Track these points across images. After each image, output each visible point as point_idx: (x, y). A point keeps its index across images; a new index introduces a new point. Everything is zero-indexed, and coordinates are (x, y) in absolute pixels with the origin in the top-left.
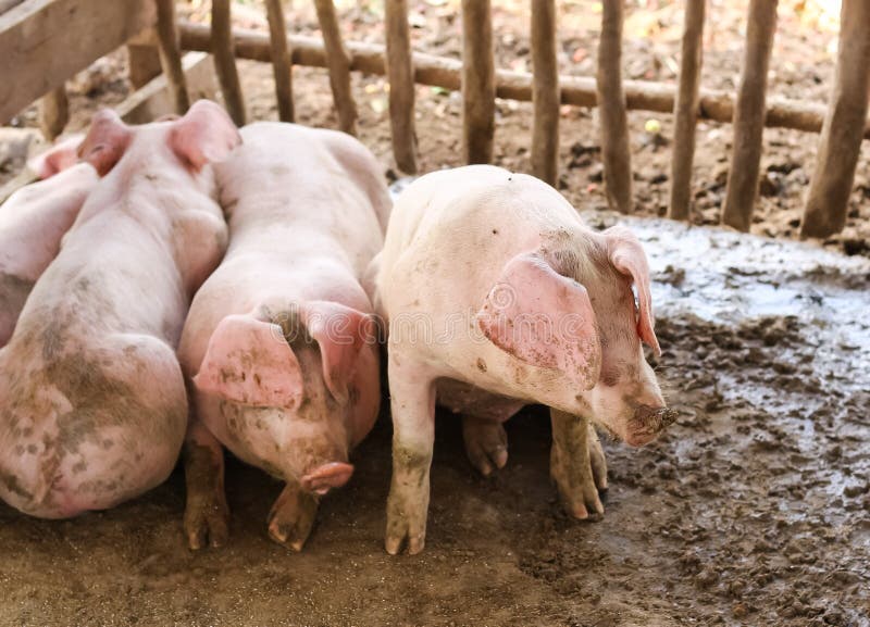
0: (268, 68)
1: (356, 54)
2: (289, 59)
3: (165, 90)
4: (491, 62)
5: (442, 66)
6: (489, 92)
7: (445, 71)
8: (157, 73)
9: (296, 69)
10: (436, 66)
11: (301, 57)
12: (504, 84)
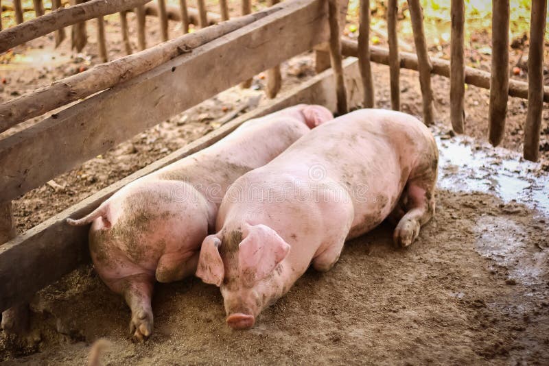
0: (386, 68)
1: (435, 64)
2: (399, 65)
3: (332, 75)
4: (507, 75)
5: (481, 75)
6: (505, 91)
7: (482, 78)
8: (329, 67)
9: (402, 71)
10: (478, 75)
11: (405, 64)
12: (514, 88)
